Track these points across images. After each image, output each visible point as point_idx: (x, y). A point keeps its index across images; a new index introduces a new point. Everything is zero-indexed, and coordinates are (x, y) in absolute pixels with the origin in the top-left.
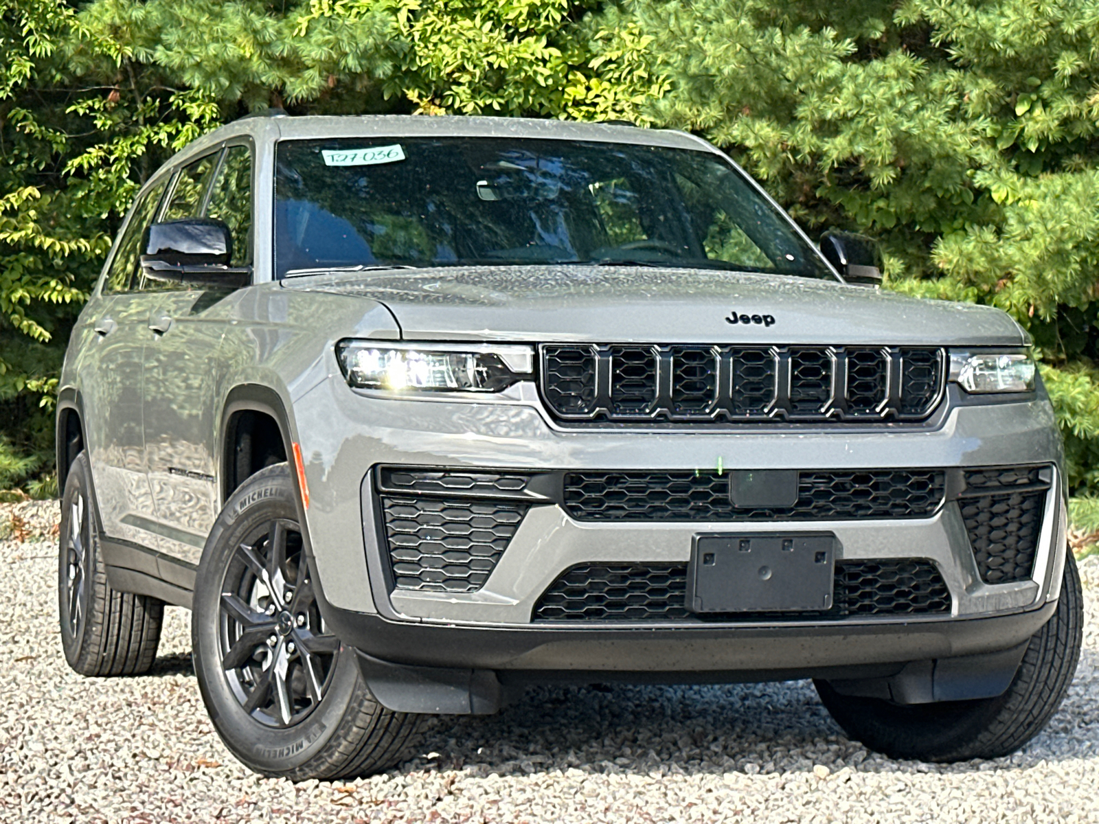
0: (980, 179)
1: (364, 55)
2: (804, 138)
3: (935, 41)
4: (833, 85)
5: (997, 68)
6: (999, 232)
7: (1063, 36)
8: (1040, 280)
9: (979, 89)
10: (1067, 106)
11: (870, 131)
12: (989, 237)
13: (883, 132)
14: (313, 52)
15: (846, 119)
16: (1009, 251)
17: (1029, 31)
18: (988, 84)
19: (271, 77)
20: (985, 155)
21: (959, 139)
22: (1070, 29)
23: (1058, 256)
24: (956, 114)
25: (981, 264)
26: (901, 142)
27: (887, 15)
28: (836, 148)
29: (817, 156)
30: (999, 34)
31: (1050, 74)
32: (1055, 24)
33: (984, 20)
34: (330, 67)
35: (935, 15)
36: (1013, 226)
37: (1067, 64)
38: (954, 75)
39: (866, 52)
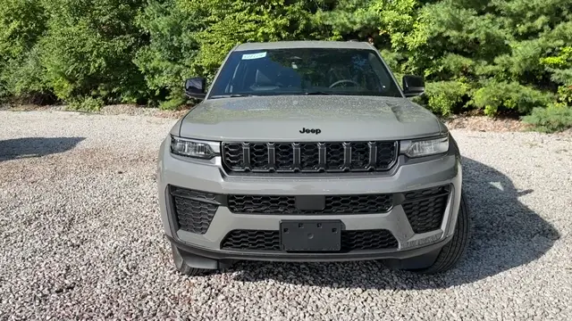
0: (506, 42)
1: (368, 20)
2: (464, 34)
3: (497, 10)
4: (472, 21)
5: (512, 16)
6: (511, 55)
7: (528, 7)
8: (520, 65)
9: (508, 21)
10: (529, 24)
11: (479, 32)
12: (508, 56)
13: (482, 32)
14: (358, 20)
15: (474, 30)
16: (512, 59)
17: (520, 7)
18: (510, 20)
19: (350, 26)
20: (508, 36)
21: (502, 33)
22: (530, 6)
23: (525, 60)
24: (501, 27)
25: (505, 62)
26: (487, 35)
27: (486, 5)
28: (472, 36)
29: (467, 38)
30: (513, 8)
31: (525, 17)
32: (526, 5)
33: (509, 5)
34: (361, 23)
35: (496, 4)
36: (514, 53)
37: (529, 14)
38: (502, 18)
39: (481, 13)
